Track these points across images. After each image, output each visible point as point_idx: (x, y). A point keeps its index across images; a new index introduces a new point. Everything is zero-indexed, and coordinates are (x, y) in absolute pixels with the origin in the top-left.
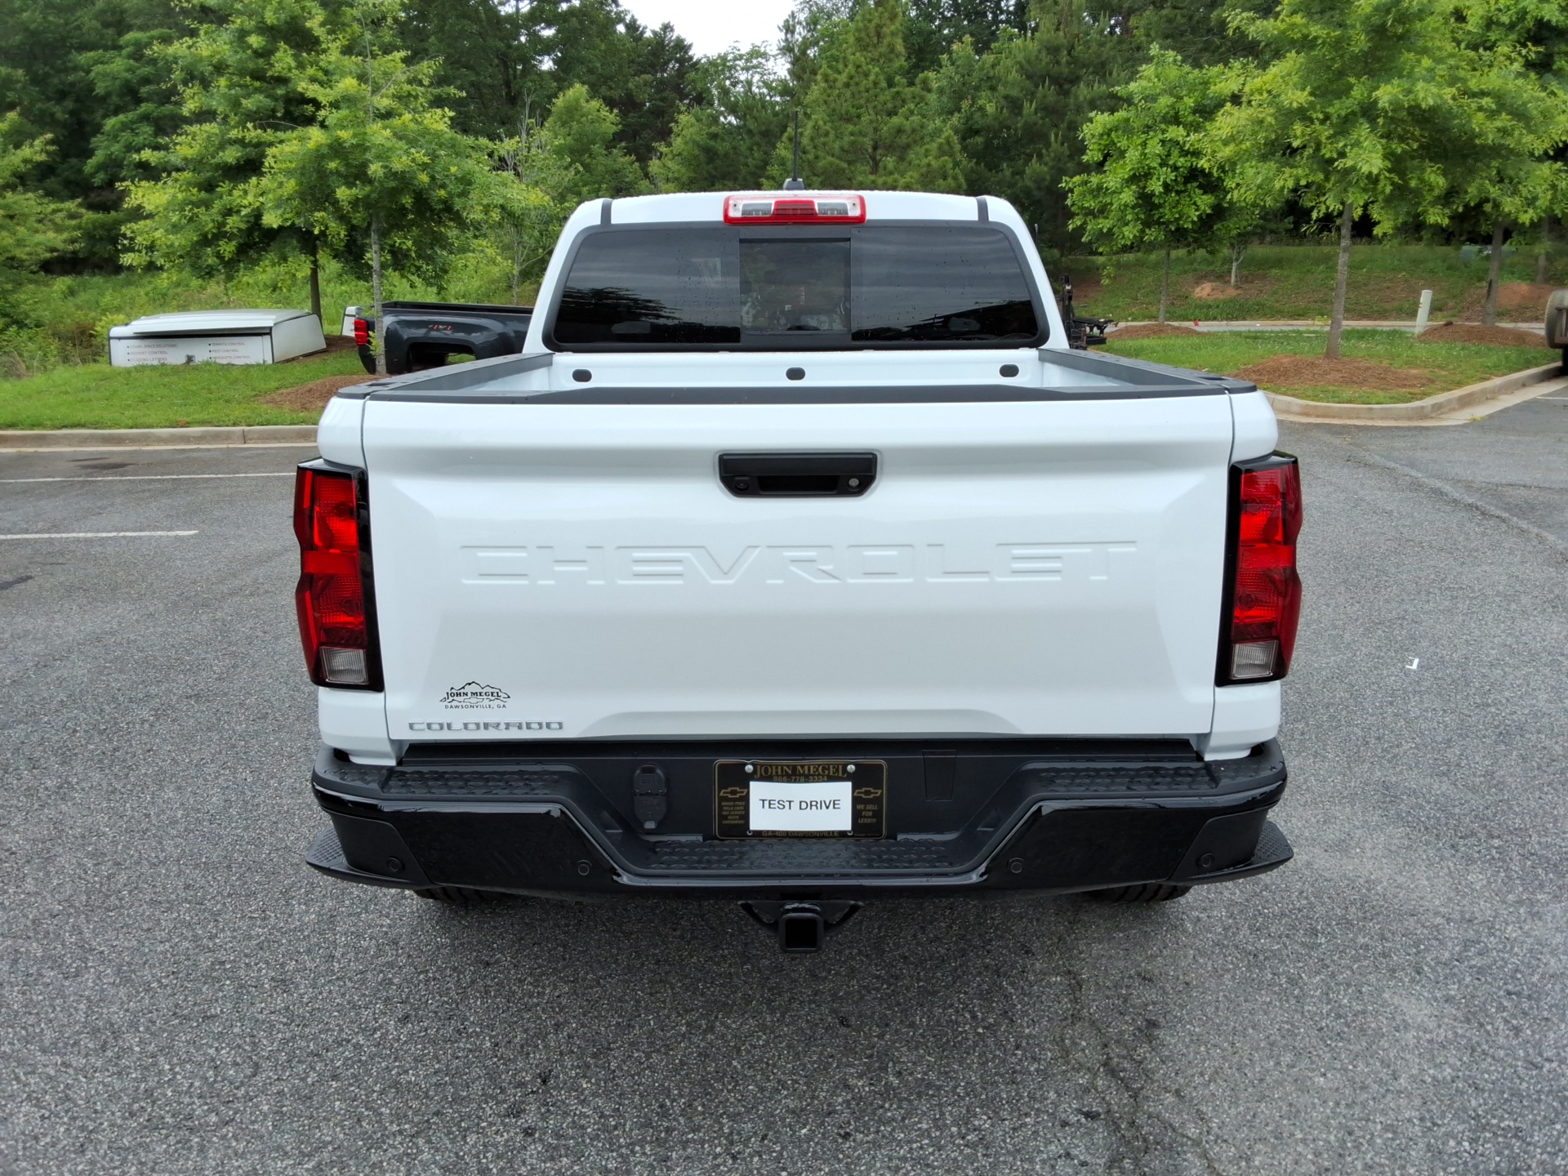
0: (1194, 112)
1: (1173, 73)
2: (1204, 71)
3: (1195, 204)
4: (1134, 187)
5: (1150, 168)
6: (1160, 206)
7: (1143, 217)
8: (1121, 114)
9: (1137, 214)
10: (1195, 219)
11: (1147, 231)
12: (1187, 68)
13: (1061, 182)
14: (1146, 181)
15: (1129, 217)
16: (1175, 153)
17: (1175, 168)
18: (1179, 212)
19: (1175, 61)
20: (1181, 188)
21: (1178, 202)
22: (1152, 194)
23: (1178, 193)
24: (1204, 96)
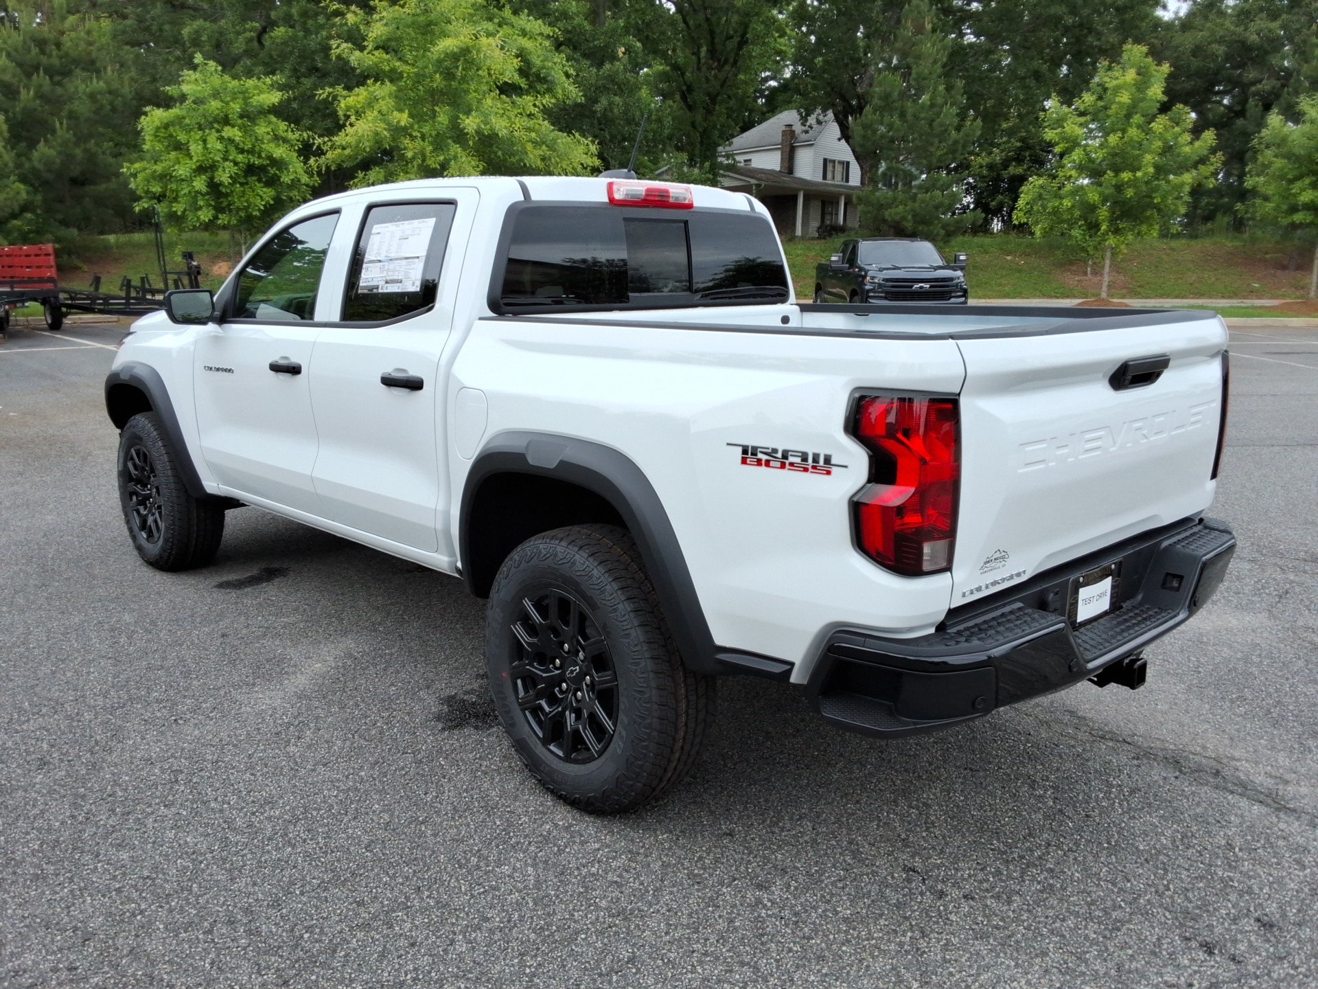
0: (241, 117)
1: (216, 81)
2: (242, 82)
3: (258, 195)
4: (204, 177)
5: (214, 161)
6: (227, 195)
7: (213, 203)
8: (175, 111)
9: (207, 200)
10: (262, 208)
11: (220, 216)
12: (227, 78)
13: (123, 167)
14: (213, 171)
15: (201, 203)
16: (232, 149)
17: (236, 164)
18: (247, 201)
19: (216, 70)
20: (242, 180)
21: (244, 192)
22: (221, 184)
23: (242, 184)
24: (246, 104)
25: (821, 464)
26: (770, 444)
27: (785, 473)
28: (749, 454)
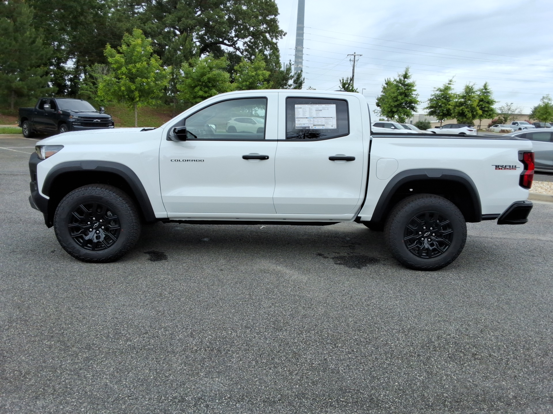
25: (514, 168)
26: (502, 164)
27: (506, 170)
28: (497, 167)
